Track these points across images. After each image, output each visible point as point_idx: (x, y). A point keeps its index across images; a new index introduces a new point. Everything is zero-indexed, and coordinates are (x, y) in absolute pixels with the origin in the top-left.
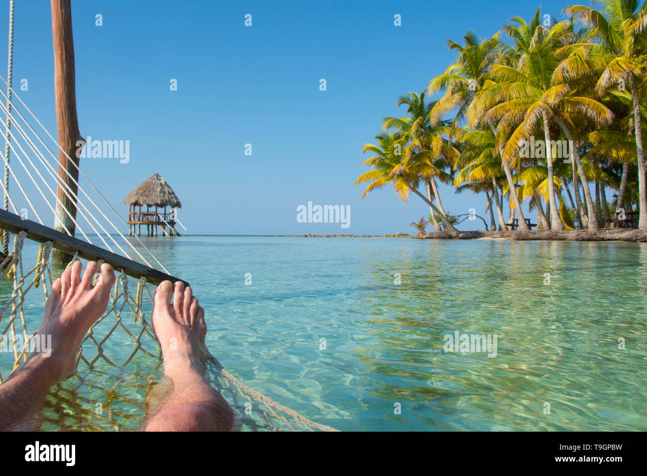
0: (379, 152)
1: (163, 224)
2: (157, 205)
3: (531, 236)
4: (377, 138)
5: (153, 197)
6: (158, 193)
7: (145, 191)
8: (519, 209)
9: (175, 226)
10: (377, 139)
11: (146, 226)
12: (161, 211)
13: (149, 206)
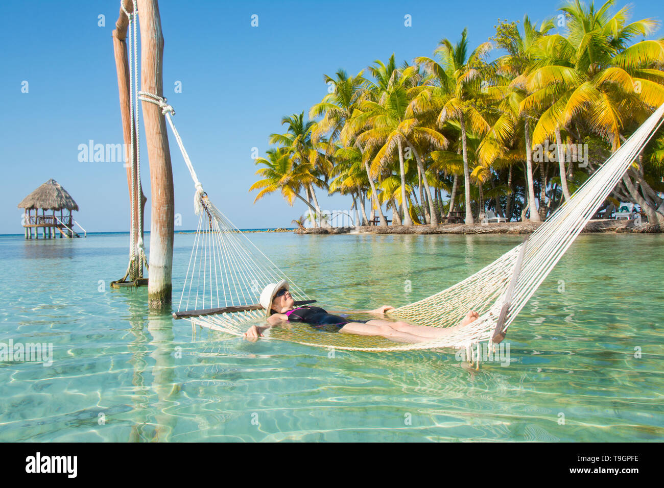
0: (269, 164)
1: (61, 226)
2: (54, 209)
3: (390, 231)
4: (267, 152)
5: (50, 201)
6: (55, 197)
7: (41, 196)
8: (380, 210)
9: (73, 228)
10: (267, 154)
11: (43, 228)
12: (58, 214)
13: (45, 209)
